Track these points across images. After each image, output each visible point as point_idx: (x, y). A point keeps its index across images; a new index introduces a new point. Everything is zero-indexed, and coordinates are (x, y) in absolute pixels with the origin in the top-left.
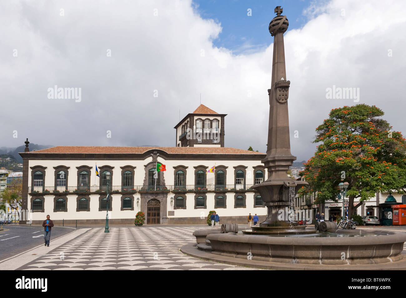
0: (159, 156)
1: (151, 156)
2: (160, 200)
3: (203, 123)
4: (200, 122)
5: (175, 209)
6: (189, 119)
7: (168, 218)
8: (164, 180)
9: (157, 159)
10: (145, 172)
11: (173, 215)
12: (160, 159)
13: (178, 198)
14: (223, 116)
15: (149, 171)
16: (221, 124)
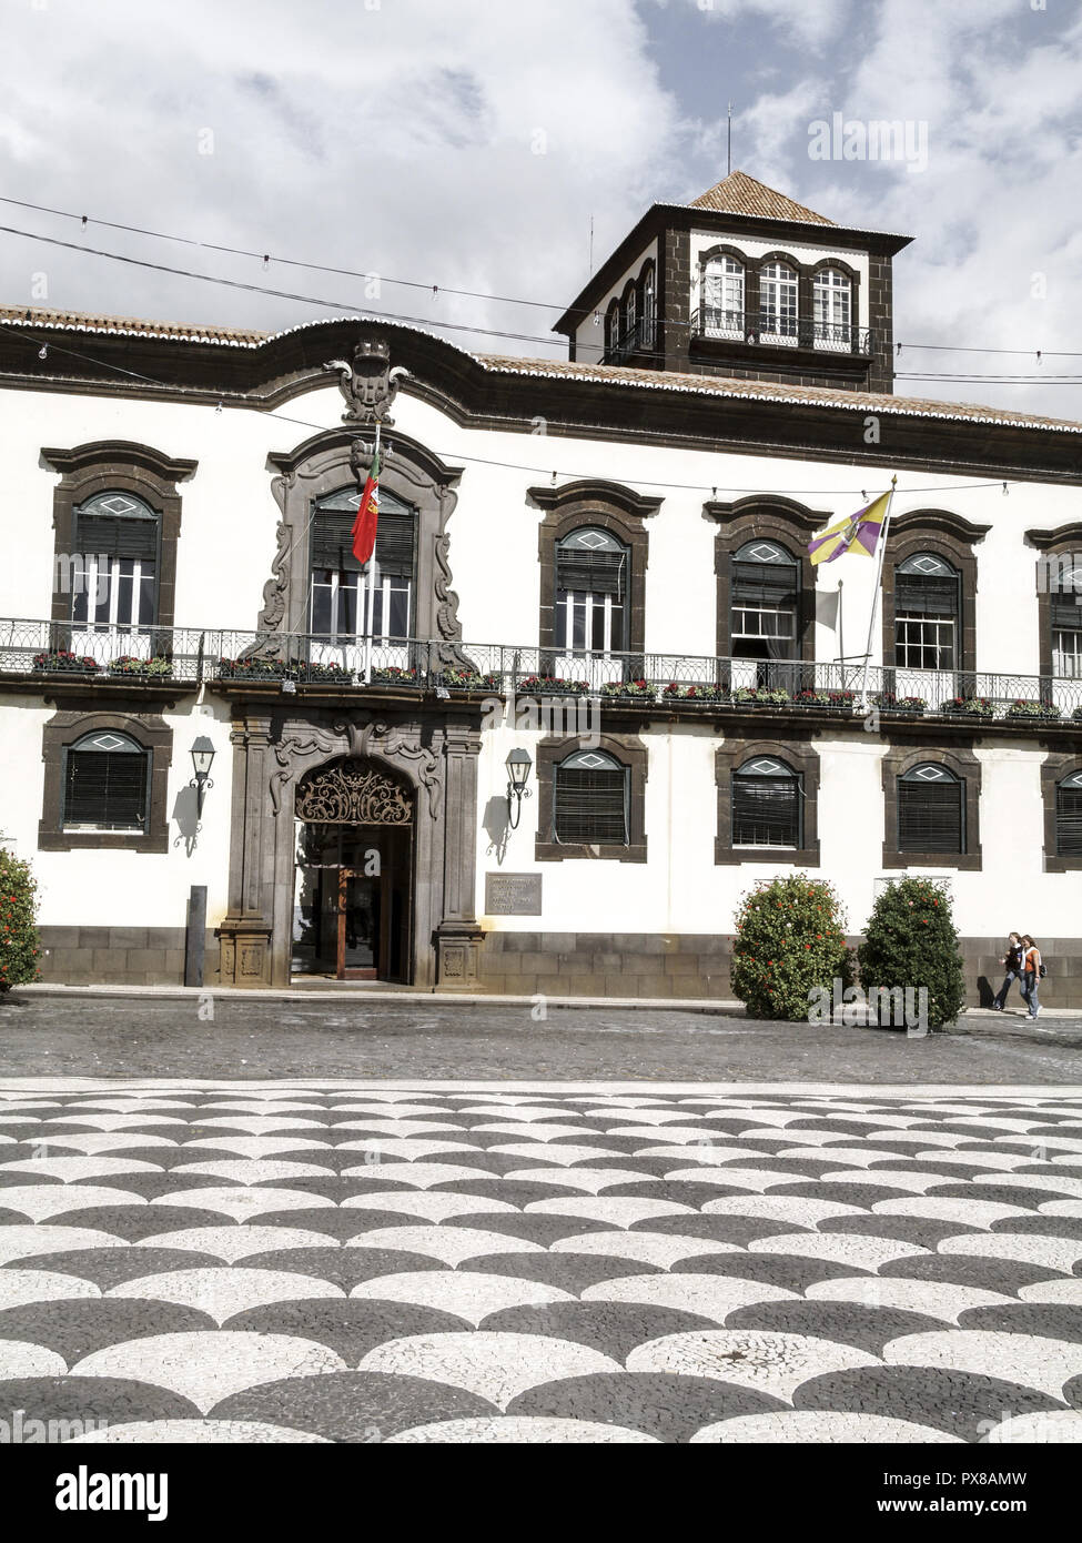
0: (402, 384)
1: (336, 378)
2: (414, 768)
3: (752, 283)
4: (729, 269)
5: (545, 852)
6: (652, 251)
7: (483, 935)
8: (449, 600)
9: (392, 413)
10: (280, 518)
11: (535, 910)
12: (414, 417)
13: (569, 765)
14: (884, 247)
15: (320, 516)
16: (873, 296)
